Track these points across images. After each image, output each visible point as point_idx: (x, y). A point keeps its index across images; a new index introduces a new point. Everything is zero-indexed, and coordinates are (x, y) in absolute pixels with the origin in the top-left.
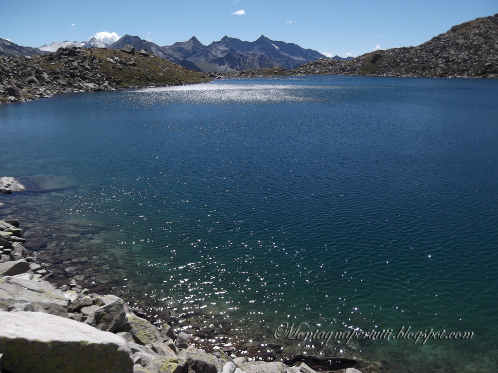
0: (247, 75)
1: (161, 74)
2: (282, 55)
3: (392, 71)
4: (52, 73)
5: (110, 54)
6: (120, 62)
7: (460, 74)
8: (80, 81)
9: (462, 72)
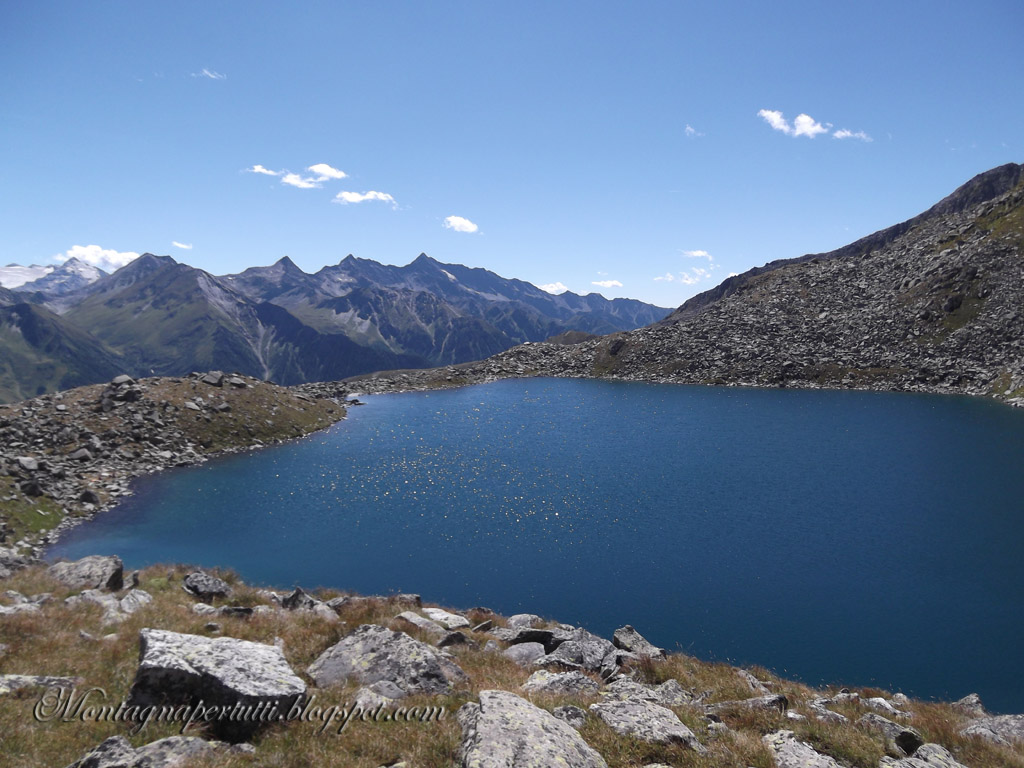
0: (400, 388)
1: (269, 422)
2: (462, 291)
3: (643, 369)
4: (105, 436)
5: (188, 390)
6: (206, 408)
7: (747, 380)
8: (150, 447)
9: (749, 376)
